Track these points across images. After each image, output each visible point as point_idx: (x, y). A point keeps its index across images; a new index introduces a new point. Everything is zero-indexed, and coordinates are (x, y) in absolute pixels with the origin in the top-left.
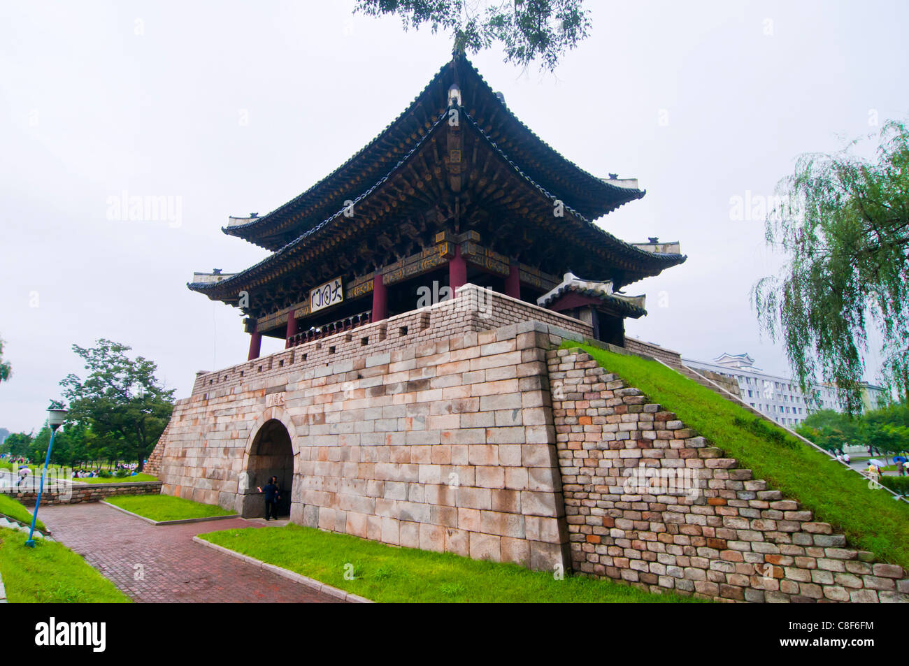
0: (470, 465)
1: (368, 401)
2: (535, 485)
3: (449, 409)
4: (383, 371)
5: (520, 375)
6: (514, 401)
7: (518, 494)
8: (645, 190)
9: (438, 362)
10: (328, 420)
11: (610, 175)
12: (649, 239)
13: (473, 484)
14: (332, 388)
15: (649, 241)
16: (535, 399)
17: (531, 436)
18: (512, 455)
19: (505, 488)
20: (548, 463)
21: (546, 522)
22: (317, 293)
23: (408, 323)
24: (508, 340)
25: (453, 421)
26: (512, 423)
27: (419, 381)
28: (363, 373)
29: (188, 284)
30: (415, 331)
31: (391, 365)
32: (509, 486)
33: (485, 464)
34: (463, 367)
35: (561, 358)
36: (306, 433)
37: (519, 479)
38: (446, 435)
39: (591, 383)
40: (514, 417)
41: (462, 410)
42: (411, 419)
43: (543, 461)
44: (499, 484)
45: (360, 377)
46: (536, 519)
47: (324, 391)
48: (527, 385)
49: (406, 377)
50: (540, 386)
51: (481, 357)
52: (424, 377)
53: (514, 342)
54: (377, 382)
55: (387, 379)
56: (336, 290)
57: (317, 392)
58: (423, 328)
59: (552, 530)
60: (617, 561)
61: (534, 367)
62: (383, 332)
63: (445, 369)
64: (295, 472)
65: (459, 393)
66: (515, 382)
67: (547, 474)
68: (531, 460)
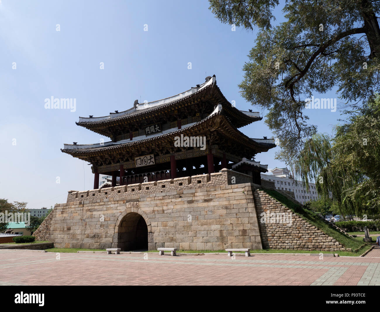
0: (231, 224)
1: (186, 206)
2: (253, 228)
3: (222, 208)
4: (192, 195)
5: (247, 198)
6: (245, 206)
7: (248, 231)
8: (262, 117)
9: (216, 193)
10: (165, 212)
11: (249, 110)
12: (264, 137)
13: (232, 229)
14: (166, 201)
15: (263, 138)
16: (252, 205)
17: (251, 215)
18: (246, 220)
19: (243, 230)
20: (257, 222)
21: (257, 237)
22: (139, 159)
23: (201, 179)
24: (242, 188)
25: (224, 212)
26: (245, 212)
27: (209, 199)
28: (182, 195)
29: (61, 149)
30: (204, 182)
31: (195, 193)
32: (245, 229)
33: (237, 223)
34: (227, 195)
35: (258, 193)
36: (154, 217)
37: (248, 227)
38: (221, 216)
39: (268, 201)
40: (246, 210)
41: (226, 208)
42: (207, 211)
43: (255, 221)
44: (241, 228)
45: (181, 197)
46: (254, 237)
47: (162, 201)
48: (249, 201)
49: (203, 198)
50: (253, 202)
51: (233, 192)
52: (211, 198)
53: (244, 189)
54: (190, 199)
55: (194, 198)
56: (151, 159)
57: (158, 202)
58: (208, 181)
59: (259, 239)
60: (275, 244)
61: (251, 196)
62: (190, 182)
63: (219, 196)
64: (149, 232)
65: (225, 203)
66: (245, 200)
67: (257, 224)
68: (252, 221)
